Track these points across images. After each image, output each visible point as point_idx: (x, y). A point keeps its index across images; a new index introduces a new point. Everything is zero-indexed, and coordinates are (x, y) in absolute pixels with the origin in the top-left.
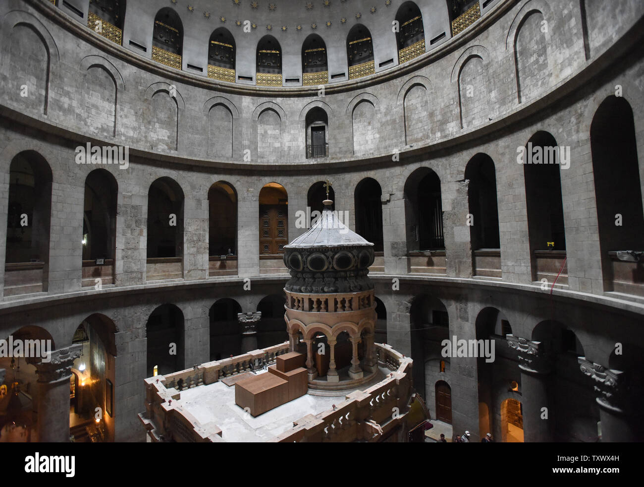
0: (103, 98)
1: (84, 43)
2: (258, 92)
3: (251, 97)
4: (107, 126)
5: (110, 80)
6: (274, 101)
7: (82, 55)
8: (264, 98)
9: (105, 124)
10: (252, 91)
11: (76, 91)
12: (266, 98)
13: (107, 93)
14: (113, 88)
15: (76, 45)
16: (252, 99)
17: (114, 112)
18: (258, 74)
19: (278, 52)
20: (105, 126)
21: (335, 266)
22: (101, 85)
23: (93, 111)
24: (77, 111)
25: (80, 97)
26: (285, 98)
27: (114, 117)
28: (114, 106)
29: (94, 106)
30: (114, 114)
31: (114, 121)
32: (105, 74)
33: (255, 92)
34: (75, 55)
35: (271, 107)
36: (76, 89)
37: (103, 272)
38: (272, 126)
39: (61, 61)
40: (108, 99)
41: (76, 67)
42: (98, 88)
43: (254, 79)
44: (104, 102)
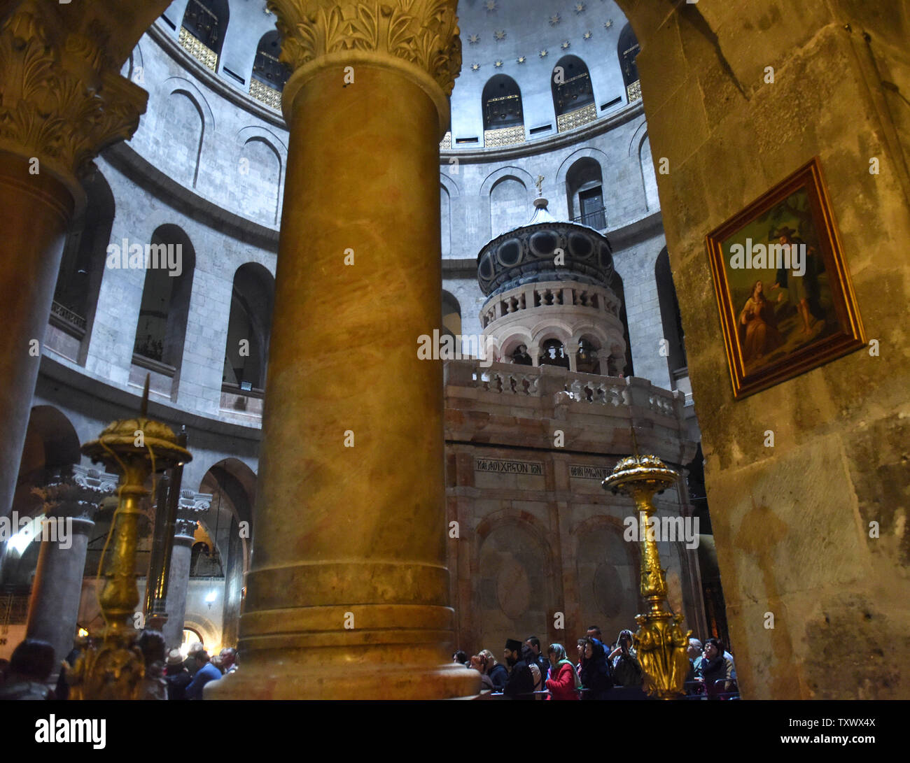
0: (263, 177)
1: (244, 112)
2: (487, 155)
3: (477, 165)
4: (267, 211)
5: (273, 157)
6: (514, 165)
7: (241, 126)
8: (498, 163)
9: (264, 208)
10: (478, 156)
11: (230, 166)
12: (502, 163)
13: (268, 172)
14: (277, 165)
15: (234, 115)
16: (480, 168)
17: (277, 195)
18: (486, 132)
19: (516, 96)
20: (265, 212)
21: (533, 250)
22: (261, 162)
23: (250, 192)
24: (231, 189)
25: (235, 172)
26: (531, 157)
27: (276, 201)
28: (277, 188)
29: (250, 185)
30: (276, 198)
31: (276, 205)
32: (267, 148)
33: (482, 156)
34: (232, 125)
35: (510, 174)
36: (231, 164)
37: (249, 406)
38: (513, 201)
39: (215, 130)
40: (270, 179)
41: (233, 139)
42: (257, 165)
43: (481, 139)
44: (264, 182)
